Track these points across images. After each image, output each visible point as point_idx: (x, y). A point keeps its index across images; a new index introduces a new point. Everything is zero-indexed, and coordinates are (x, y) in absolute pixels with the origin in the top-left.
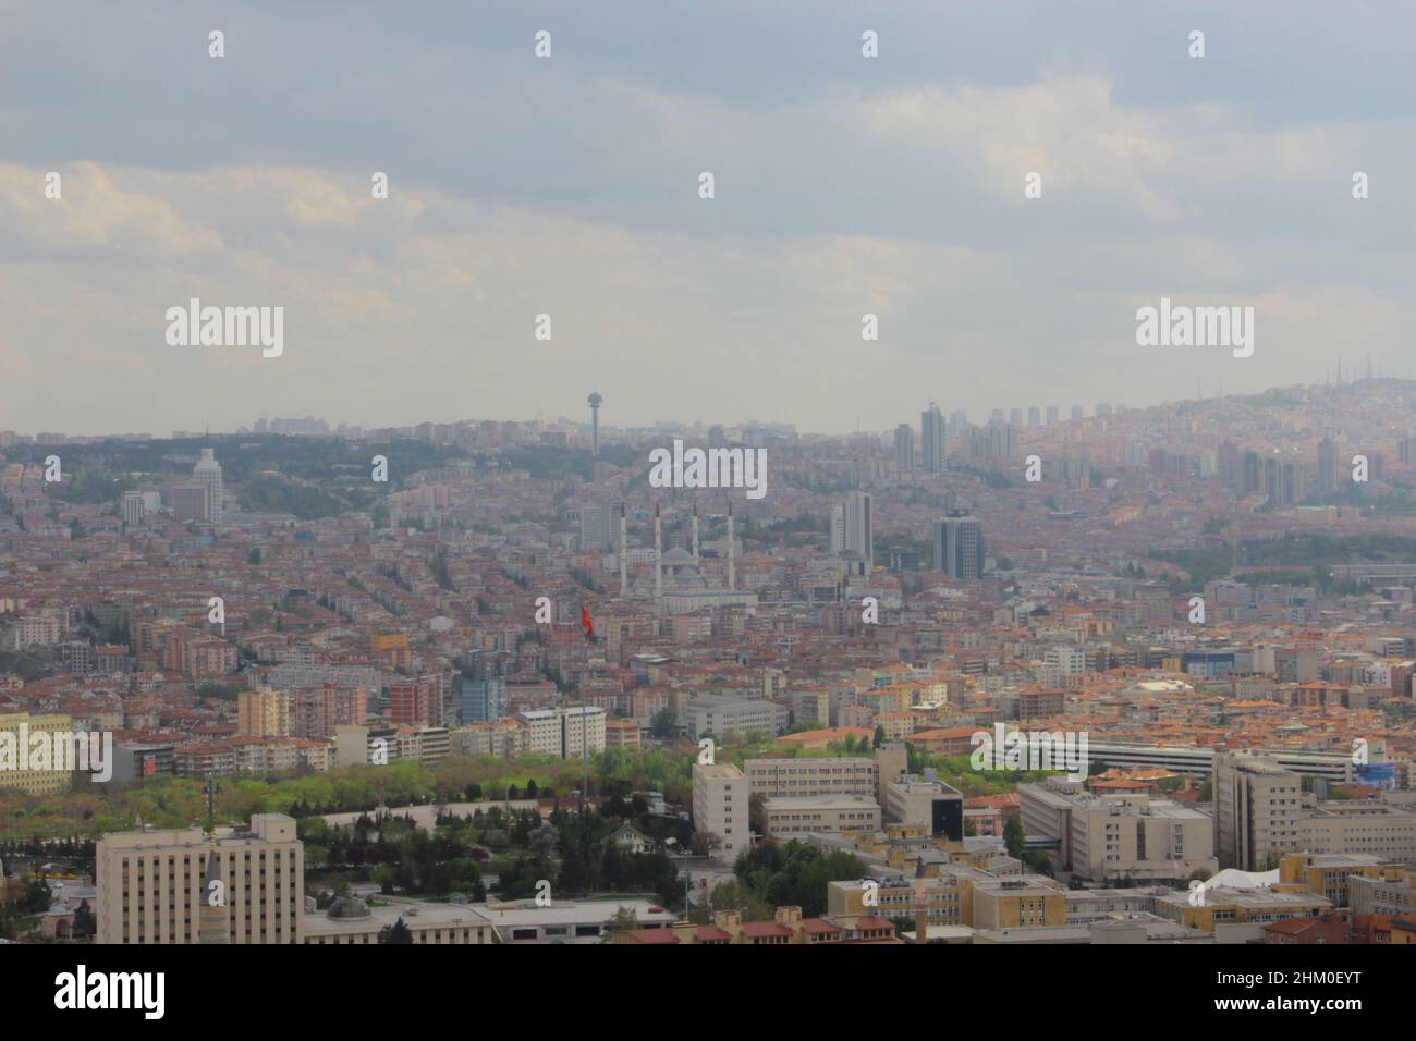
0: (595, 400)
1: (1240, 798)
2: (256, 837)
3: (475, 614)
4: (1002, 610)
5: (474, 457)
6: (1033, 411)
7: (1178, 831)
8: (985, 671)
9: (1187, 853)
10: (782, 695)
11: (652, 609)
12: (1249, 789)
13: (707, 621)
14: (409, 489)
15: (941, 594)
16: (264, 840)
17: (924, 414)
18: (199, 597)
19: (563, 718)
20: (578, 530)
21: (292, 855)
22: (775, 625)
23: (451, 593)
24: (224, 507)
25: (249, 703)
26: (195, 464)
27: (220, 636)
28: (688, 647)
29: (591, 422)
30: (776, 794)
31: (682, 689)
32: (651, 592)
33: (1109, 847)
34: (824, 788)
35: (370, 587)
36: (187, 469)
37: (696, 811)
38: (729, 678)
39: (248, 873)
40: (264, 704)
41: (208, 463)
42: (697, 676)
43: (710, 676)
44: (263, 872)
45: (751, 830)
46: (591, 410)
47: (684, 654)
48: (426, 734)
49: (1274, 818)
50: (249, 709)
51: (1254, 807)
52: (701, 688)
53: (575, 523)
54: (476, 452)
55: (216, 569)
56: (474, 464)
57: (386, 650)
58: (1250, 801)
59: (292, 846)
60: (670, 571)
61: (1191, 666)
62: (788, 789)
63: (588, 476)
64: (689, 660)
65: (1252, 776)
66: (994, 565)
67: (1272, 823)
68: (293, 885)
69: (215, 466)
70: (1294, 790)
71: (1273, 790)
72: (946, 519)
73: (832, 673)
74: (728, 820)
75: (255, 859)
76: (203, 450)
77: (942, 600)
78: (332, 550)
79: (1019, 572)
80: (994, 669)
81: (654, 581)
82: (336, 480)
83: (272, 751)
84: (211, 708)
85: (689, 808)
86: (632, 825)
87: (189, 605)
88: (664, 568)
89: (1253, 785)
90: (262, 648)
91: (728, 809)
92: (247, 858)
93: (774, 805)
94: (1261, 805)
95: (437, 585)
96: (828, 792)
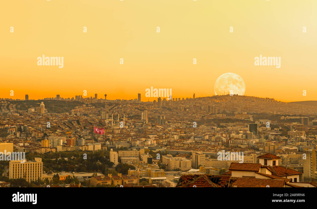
0: (106, 95)
1: (196, 158)
2: (35, 161)
3: (83, 128)
4: (167, 129)
5: (86, 104)
6: (176, 99)
7: (186, 163)
8: (163, 139)
9: (187, 166)
10: (130, 142)
11: (111, 128)
12: (197, 156)
13: (119, 130)
14: (75, 109)
15: (158, 127)
16: (37, 162)
17: (158, 99)
18: (38, 125)
19: (94, 145)
20: (101, 116)
21: (41, 164)
22: (130, 131)
23: (79, 125)
24: (45, 111)
25: (43, 142)
26: (40, 104)
27: (41, 131)
28: (116, 134)
29: (105, 99)
30: (123, 157)
31: (115, 141)
32: (111, 126)
33: (175, 165)
34: (131, 156)
35: (67, 124)
36: (39, 105)
37: (110, 159)
38: (122, 139)
39: (34, 167)
40: (46, 142)
41: (42, 104)
42: (117, 139)
43: (119, 139)
44: (36, 167)
45: (118, 162)
46: (105, 97)
47: (115, 135)
48: (72, 147)
49: (201, 161)
50: (43, 143)
51: (198, 159)
52: (117, 141)
53: (101, 115)
54: (86, 103)
55: (42, 121)
56: (86, 105)
57: (68, 134)
58: (197, 158)
59: (41, 163)
60: (114, 122)
61: (195, 138)
62: (125, 156)
63: (104, 108)
64: (116, 136)
65: (198, 154)
66: (167, 122)
67: (201, 162)
68: (41, 169)
69: (44, 105)
70: (204, 157)
71: (201, 157)
72: (159, 115)
73: (138, 139)
74: (115, 160)
75: (35, 165)
76: (42, 102)
77: (157, 128)
78: (61, 118)
79: (171, 123)
80: (164, 138)
81: (112, 124)
82: (64, 107)
83: (46, 150)
84: (38, 143)
85: (109, 158)
86: (99, 161)
87: (36, 126)
88: (113, 122)
89: (198, 156)
90: (47, 133)
91: (115, 159)
92: (34, 164)
93: (122, 158)
94: (199, 159)
95: (77, 124)
96: (132, 156)
